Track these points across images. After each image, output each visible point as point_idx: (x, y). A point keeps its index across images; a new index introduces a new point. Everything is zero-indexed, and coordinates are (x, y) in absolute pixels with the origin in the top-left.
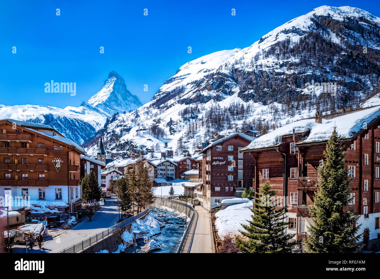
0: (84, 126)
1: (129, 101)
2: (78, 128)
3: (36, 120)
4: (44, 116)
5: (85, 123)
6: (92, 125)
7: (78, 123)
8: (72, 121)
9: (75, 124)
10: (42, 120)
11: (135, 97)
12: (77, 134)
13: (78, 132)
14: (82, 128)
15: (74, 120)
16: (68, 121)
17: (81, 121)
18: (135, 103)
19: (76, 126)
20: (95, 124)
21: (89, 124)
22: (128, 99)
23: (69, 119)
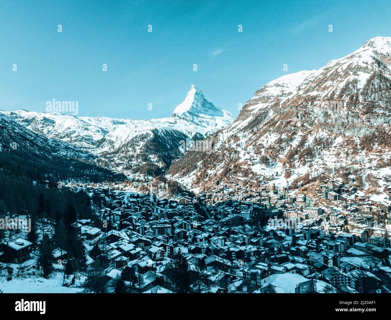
0: (180, 136)
1: (206, 107)
2: (176, 138)
3: (146, 134)
4: (152, 131)
5: (180, 133)
6: (185, 134)
7: (176, 133)
8: (171, 132)
9: (174, 135)
10: (151, 134)
11: (211, 104)
12: (176, 143)
13: (176, 141)
14: (179, 137)
15: (173, 132)
16: (169, 133)
17: (177, 132)
18: (211, 108)
19: (175, 136)
20: (187, 133)
21: (183, 134)
22: (206, 106)
23: (169, 132)
